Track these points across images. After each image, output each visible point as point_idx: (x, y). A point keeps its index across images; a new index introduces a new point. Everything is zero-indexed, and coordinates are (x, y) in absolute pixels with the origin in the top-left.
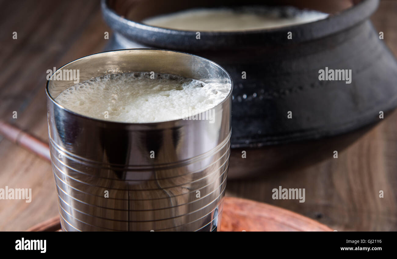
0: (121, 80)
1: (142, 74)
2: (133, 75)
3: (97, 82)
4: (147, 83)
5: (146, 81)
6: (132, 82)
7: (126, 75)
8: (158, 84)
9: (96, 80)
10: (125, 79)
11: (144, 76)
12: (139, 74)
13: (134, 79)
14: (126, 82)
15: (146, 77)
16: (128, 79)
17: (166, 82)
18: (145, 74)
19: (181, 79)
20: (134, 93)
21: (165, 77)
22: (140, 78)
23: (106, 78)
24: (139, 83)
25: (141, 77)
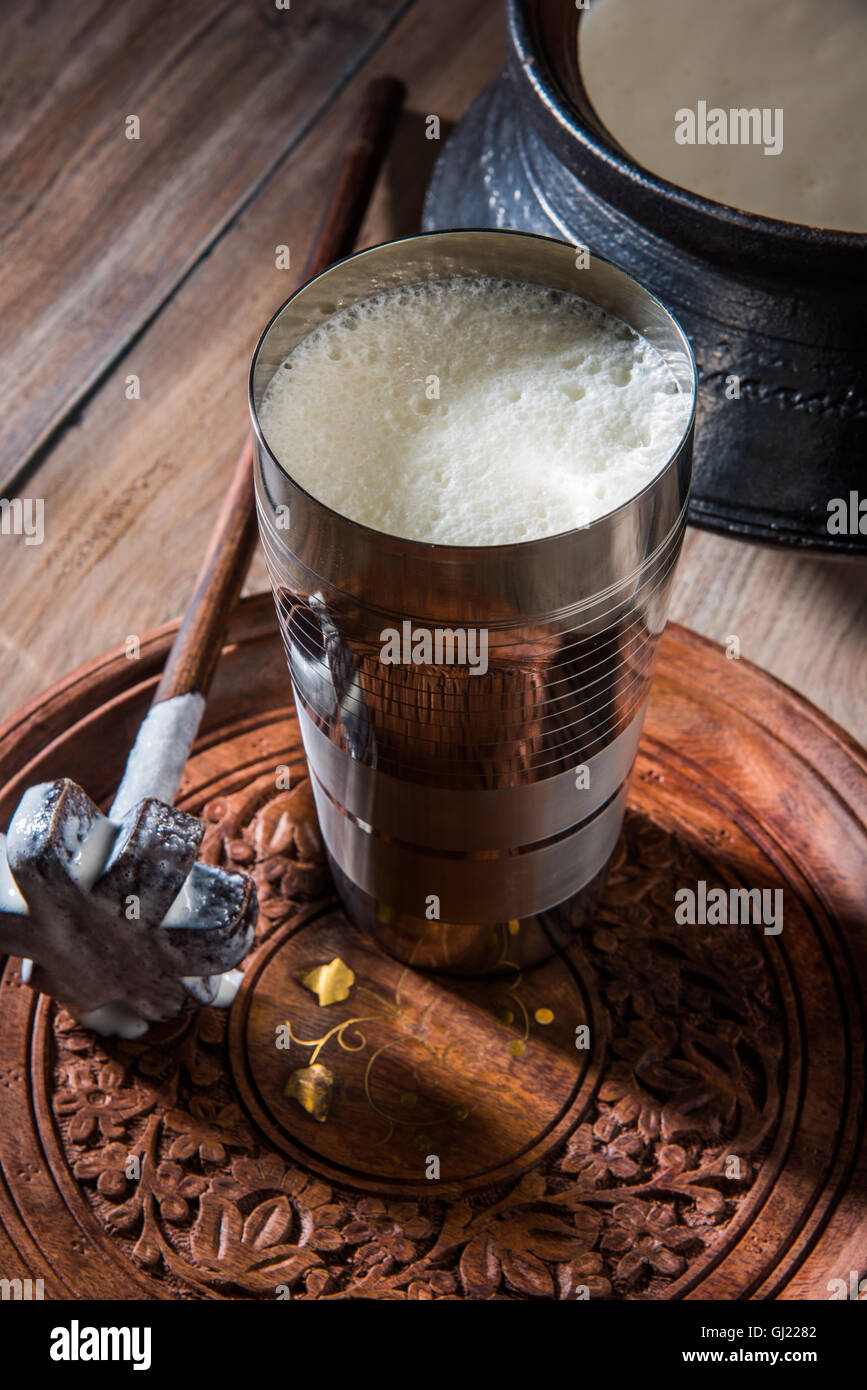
0: (508, 301)
1: (566, 300)
2: (546, 293)
3: (450, 292)
4: (562, 331)
5: (563, 325)
7: (527, 290)
9: (450, 285)
10: (519, 304)
11: (568, 307)
12: (561, 294)
13: (542, 306)
14: (516, 311)
15: (571, 312)
16: (525, 306)
18: (573, 300)
22: (556, 310)
23: (477, 285)
24: (545, 328)
25: (561, 306)
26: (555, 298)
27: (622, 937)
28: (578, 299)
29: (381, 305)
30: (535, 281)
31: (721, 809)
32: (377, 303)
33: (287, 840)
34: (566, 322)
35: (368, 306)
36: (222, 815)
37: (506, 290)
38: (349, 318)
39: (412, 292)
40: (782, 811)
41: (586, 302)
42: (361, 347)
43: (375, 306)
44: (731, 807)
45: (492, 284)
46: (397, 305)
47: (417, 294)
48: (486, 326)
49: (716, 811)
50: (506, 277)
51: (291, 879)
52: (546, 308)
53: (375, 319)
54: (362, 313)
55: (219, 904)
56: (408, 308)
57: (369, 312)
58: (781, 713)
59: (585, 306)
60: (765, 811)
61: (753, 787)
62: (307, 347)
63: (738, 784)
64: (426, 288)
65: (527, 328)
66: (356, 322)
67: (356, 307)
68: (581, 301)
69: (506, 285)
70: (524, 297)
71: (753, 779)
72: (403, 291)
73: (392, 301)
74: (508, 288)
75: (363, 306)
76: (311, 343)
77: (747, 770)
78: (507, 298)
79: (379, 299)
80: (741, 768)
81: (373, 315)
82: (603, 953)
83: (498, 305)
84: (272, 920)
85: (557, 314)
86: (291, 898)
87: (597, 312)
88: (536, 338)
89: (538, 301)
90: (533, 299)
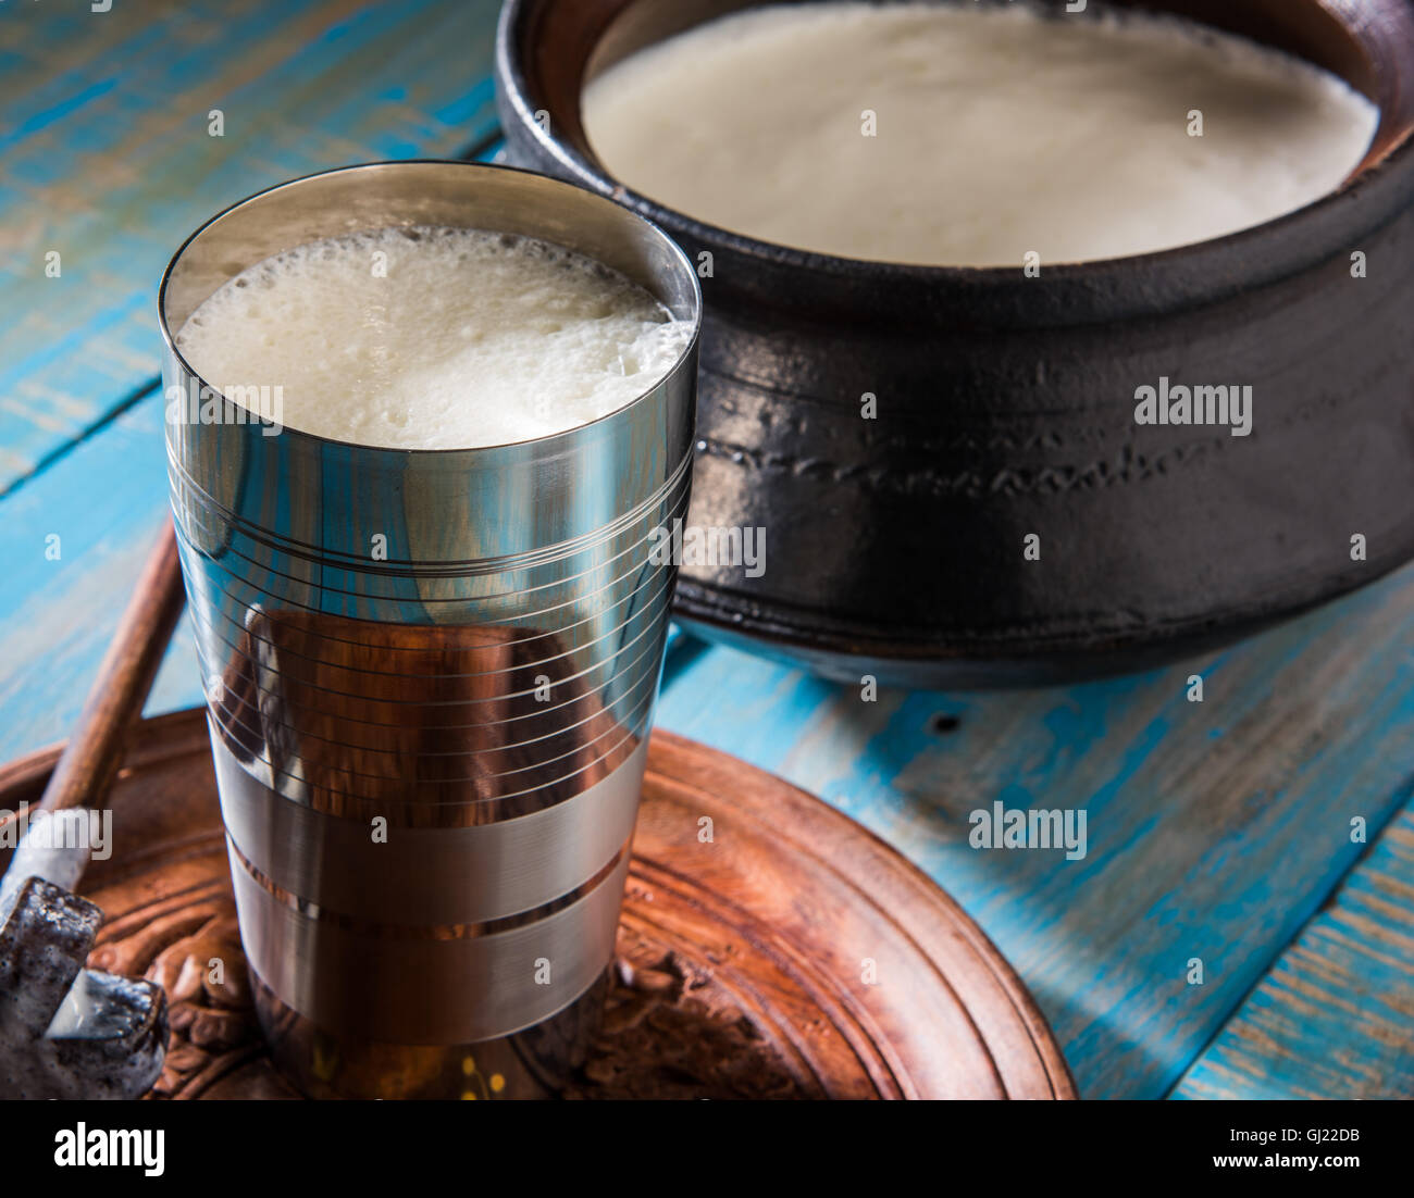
0: (452, 249)
1: (521, 244)
3: (382, 244)
4: (520, 273)
5: (521, 266)
6: (482, 261)
7: (475, 237)
8: (549, 284)
9: (382, 237)
10: (466, 251)
11: (525, 250)
12: (514, 238)
13: (493, 251)
14: (463, 258)
16: (473, 252)
17: (575, 280)
18: (529, 244)
19: (623, 284)
20: (458, 304)
21: (580, 266)
22: (511, 253)
24: (500, 271)
25: (517, 250)
26: (508, 243)
27: (621, 1065)
28: (536, 241)
29: (301, 261)
30: (483, 226)
31: (726, 923)
32: (297, 256)
33: (195, 985)
34: (524, 263)
35: (287, 260)
36: (112, 962)
37: (449, 238)
38: (265, 273)
39: (337, 245)
40: (796, 920)
41: (546, 244)
42: (283, 303)
43: (294, 260)
44: (737, 920)
45: (432, 234)
46: (320, 261)
47: (344, 248)
48: (429, 274)
49: (718, 926)
50: (446, 225)
51: (203, 1027)
52: (499, 252)
53: (296, 274)
54: (279, 267)
55: (121, 1013)
56: (335, 262)
57: (288, 267)
58: (787, 809)
59: (544, 248)
60: (777, 923)
61: (758, 897)
62: (218, 302)
63: (742, 896)
64: (354, 240)
65: (478, 272)
66: (273, 277)
67: (271, 261)
68: (539, 243)
69: (449, 233)
70: (472, 244)
71: (758, 888)
72: (326, 244)
73: (314, 255)
74: (451, 236)
75: (280, 260)
76: (222, 298)
77: (751, 879)
78: (451, 246)
79: (298, 252)
80: (742, 877)
81: (293, 270)
82: (597, 1084)
83: (440, 252)
84: (182, 1072)
85: (510, 259)
86: (201, 1047)
87: (560, 255)
88: (490, 281)
89: (490, 247)
90: (481, 245)
